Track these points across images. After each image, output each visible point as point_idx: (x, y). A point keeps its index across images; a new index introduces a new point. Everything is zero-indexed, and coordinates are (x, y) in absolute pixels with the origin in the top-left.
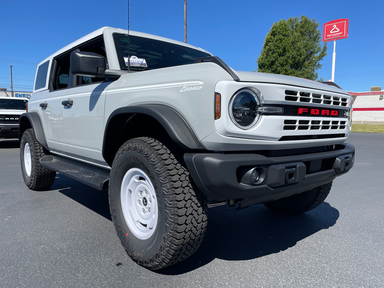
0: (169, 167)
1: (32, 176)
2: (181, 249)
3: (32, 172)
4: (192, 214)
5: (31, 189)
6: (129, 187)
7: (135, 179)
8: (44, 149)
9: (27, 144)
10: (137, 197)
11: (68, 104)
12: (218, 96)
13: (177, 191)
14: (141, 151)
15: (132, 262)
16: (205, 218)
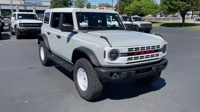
0: (91, 71)
1: (44, 60)
2: (94, 95)
3: (44, 59)
4: (97, 85)
5: (44, 65)
6: (80, 73)
7: (81, 71)
8: (49, 50)
9: (42, 47)
10: (82, 77)
11: (59, 37)
12: (105, 52)
13: (93, 78)
14: (83, 64)
15: (80, 97)
16: (102, 86)
